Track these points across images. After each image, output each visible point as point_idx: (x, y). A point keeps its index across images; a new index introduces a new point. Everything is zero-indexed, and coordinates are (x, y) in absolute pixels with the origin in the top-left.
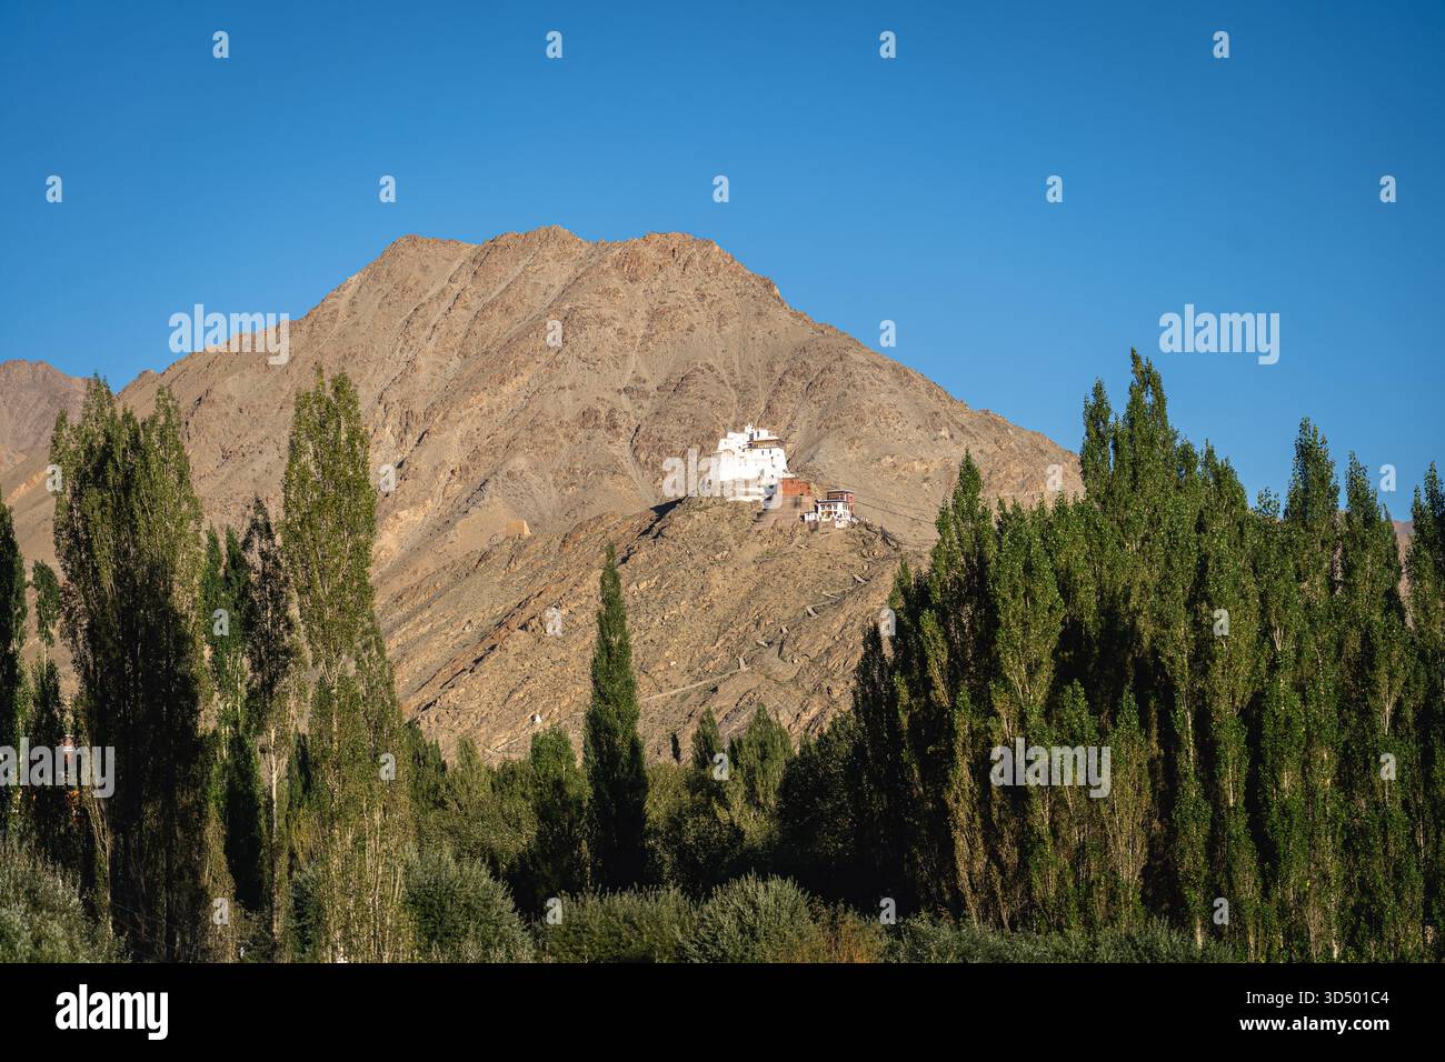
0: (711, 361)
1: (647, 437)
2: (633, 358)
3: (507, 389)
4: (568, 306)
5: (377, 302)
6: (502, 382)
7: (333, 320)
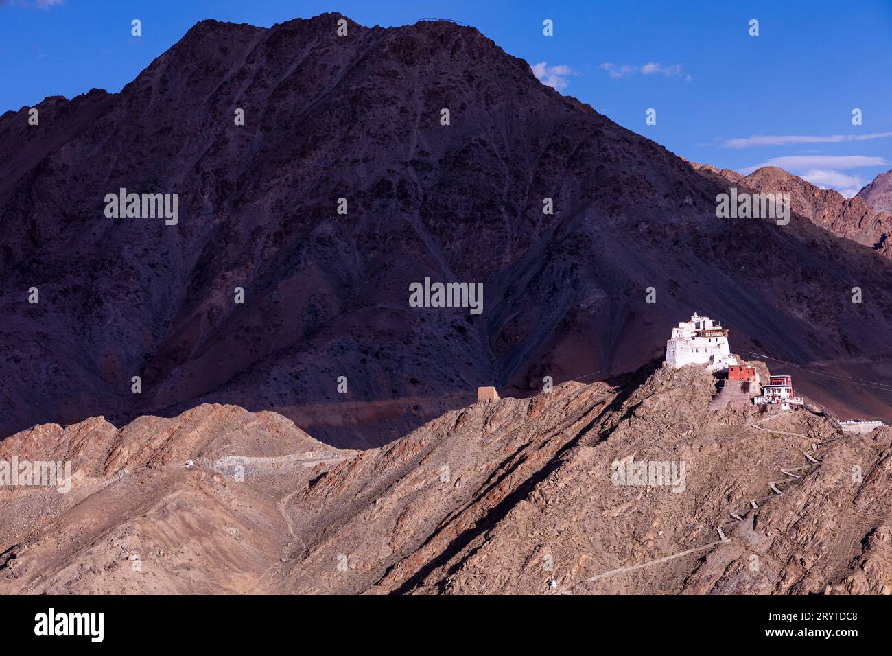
0: (483, 137)
1: (433, 205)
2: (416, 132)
3: (308, 162)
4: (354, 87)
5: (185, 80)
6: (303, 155)
7: (148, 97)
